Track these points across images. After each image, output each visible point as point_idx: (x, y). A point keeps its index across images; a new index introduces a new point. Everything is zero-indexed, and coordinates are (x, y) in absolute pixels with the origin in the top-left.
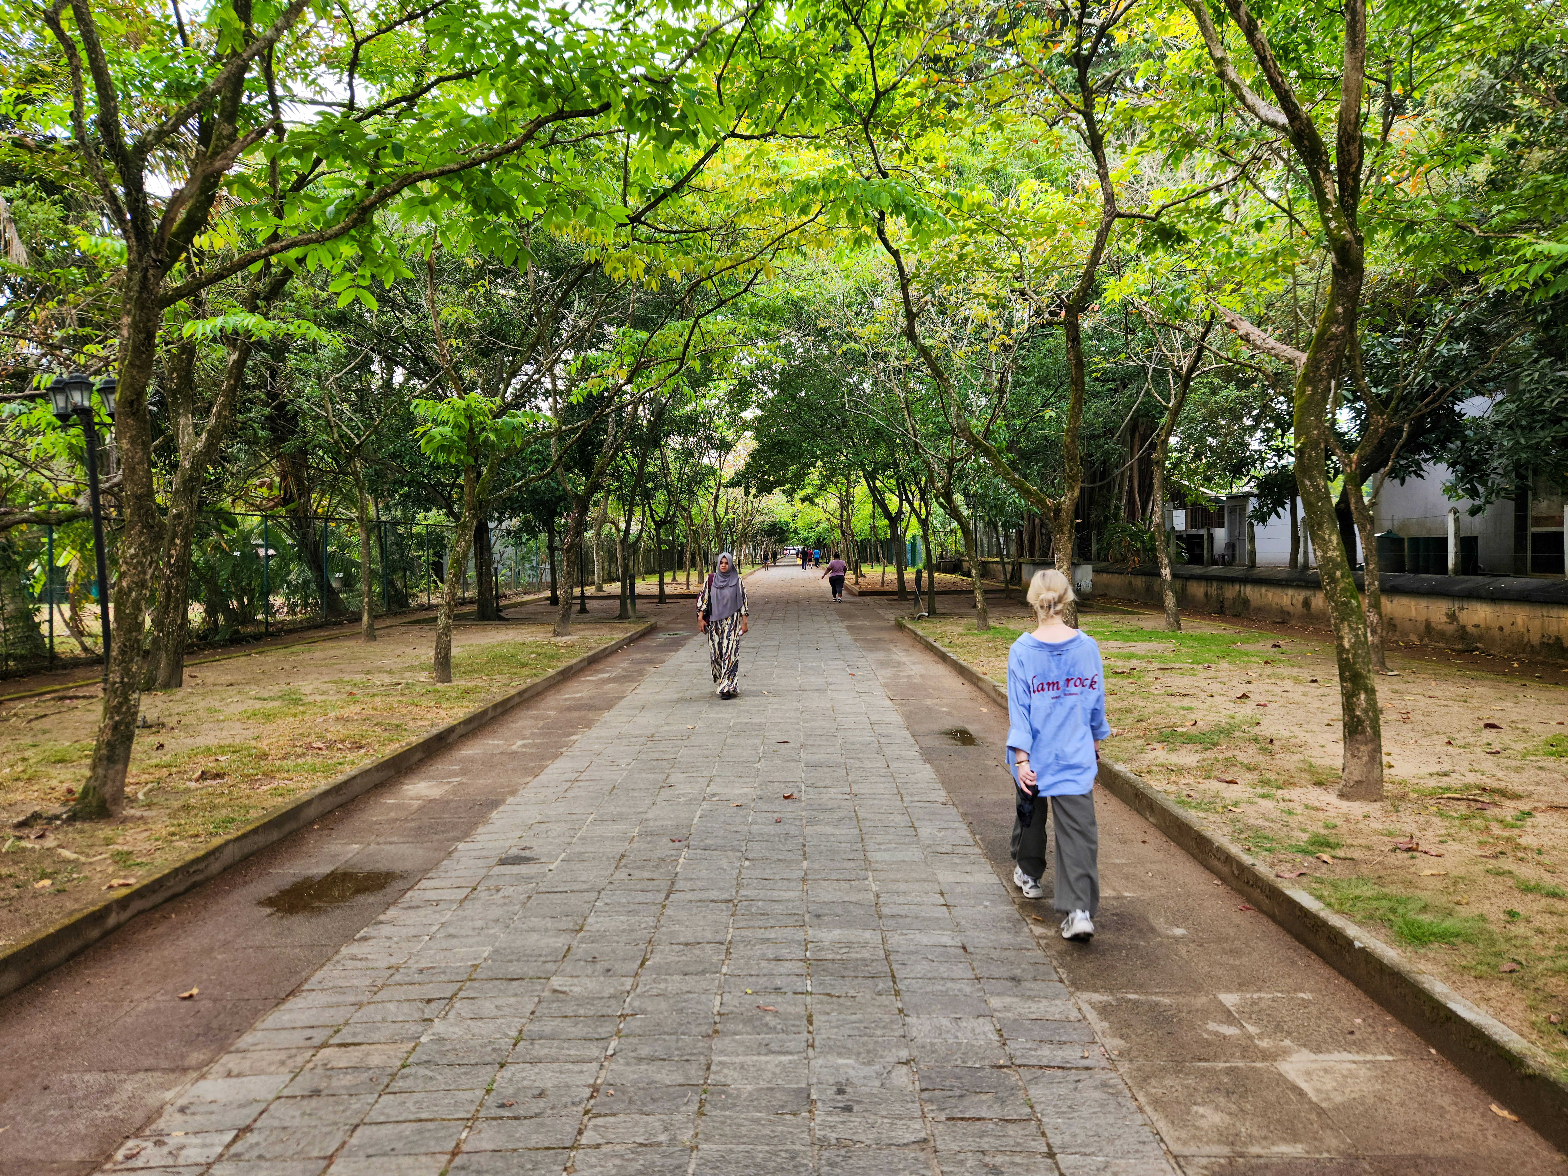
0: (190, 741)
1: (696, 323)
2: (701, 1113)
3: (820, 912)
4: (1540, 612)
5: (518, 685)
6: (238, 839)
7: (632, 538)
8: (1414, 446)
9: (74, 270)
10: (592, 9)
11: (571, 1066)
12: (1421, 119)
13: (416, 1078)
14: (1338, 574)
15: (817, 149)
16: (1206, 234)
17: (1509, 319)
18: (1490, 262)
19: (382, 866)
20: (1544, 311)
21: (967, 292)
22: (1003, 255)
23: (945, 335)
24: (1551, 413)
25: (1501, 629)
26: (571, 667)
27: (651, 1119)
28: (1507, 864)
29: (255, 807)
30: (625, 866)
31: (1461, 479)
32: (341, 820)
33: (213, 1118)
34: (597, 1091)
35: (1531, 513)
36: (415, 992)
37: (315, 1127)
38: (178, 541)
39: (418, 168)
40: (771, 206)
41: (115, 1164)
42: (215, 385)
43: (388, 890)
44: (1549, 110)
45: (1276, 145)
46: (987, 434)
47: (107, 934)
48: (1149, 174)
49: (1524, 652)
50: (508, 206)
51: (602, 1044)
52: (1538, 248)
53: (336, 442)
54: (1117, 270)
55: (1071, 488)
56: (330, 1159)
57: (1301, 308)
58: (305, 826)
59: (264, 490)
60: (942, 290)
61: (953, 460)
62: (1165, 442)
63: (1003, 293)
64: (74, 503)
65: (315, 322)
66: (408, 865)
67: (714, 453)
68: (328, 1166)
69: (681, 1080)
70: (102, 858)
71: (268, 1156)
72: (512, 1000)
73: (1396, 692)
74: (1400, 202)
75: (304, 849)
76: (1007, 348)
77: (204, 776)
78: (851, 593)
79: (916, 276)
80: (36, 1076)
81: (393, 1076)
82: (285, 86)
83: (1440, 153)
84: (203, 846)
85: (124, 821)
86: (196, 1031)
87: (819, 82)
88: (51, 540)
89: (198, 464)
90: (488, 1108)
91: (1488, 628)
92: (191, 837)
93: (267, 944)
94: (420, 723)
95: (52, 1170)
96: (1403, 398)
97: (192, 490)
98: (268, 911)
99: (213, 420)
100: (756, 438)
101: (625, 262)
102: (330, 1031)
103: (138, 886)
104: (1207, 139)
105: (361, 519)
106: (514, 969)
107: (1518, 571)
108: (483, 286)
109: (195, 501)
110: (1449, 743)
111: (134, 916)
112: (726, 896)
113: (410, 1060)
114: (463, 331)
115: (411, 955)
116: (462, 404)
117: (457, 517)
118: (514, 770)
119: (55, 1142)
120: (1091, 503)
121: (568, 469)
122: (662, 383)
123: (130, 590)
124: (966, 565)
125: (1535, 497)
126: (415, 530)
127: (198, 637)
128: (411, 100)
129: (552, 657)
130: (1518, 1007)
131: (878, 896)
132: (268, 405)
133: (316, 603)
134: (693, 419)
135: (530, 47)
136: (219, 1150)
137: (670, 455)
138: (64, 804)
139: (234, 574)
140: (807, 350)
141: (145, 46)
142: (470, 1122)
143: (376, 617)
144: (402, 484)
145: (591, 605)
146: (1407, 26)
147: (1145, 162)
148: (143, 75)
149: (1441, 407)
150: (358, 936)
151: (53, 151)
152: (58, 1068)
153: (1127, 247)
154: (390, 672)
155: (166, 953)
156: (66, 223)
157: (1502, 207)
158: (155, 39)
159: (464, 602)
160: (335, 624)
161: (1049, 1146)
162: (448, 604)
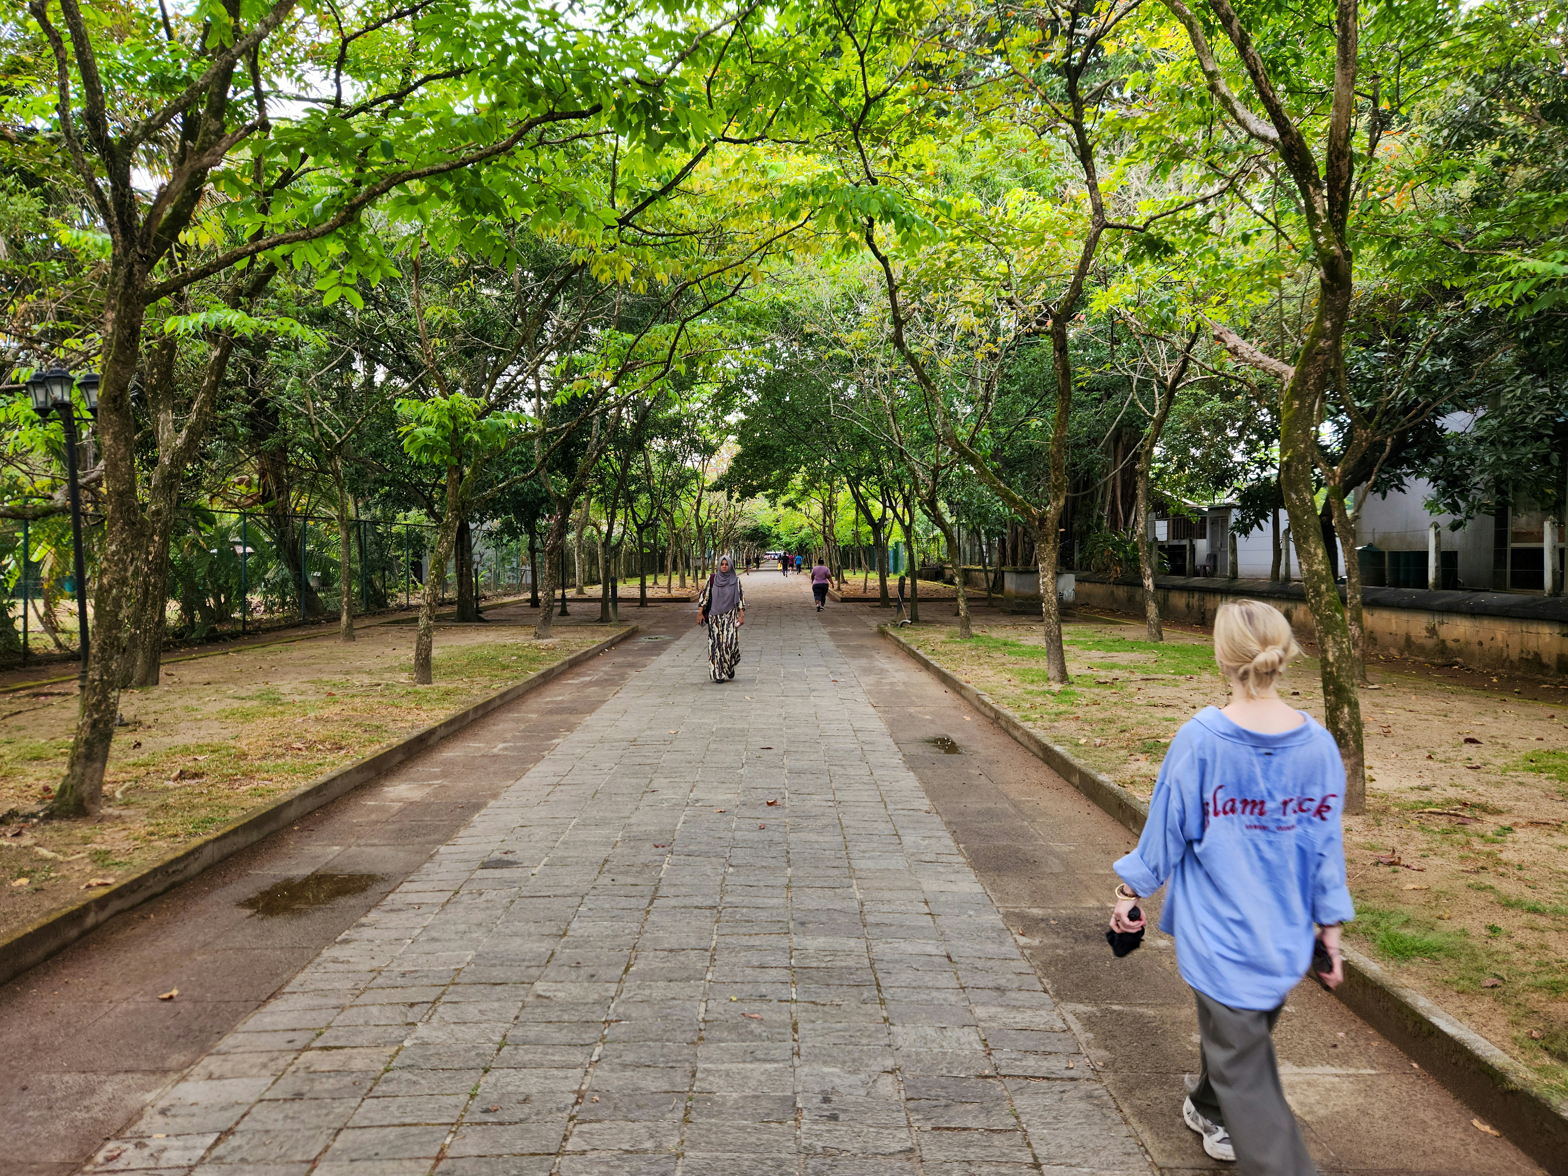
0: (167, 740)
1: (682, 327)
2: (686, 1121)
3: (804, 919)
4: (1518, 627)
5: (499, 687)
6: (217, 839)
7: (614, 541)
8: (1395, 460)
9: (54, 263)
10: (582, 10)
11: (555, 1072)
12: (1407, 134)
13: (399, 1083)
14: (1323, 587)
15: (806, 154)
16: (1193, 246)
17: (1491, 335)
18: (1474, 279)
19: (364, 868)
20: (1526, 328)
21: (954, 300)
22: (990, 263)
23: (932, 342)
24: (1533, 430)
25: (1480, 643)
26: (552, 670)
27: (636, 1125)
28: (1487, 879)
29: (235, 807)
30: (609, 871)
31: (1443, 495)
32: (321, 822)
33: (195, 1120)
34: (582, 1097)
35: (1511, 529)
36: (397, 996)
37: (298, 1130)
38: (156, 538)
39: (406, 167)
40: (760, 211)
41: (96, 1165)
42: (195, 380)
43: (370, 892)
44: (1534, 128)
45: (1263, 158)
46: (973, 441)
47: (85, 933)
48: (1136, 185)
49: (1503, 667)
50: (496, 207)
51: (586, 1050)
52: (1523, 265)
53: (317, 441)
54: (1104, 280)
55: (1056, 498)
56: (314, 1163)
57: (1286, 321)
58: (284, 827)
59: (243, 487)
60: (929, 298)
61: (937, 468)
62: (1150, 452)
63: (989, 302)
64: (50, 498)
65: (297, 319)
66: (389, 868)
67: (697, 457)
68: (312, 1170)
69: (666, 1087)
70: (80, 857)
71: (250, 1159)
72: (496, 1005)
73: (1376, 705)
74: (1386, 217)
75: (285, 850)
76: (992, 356)
77: (182, 775)
78: (834, 599)
79: (904, 283)
80: (14, 1077)
81: (376, 1080)
82: (270, 82)
83: (1427, 169)
84: (182, 846)
85: (102, 819)
86: (176, 1032)
87: (811, 88)
88: (27, 536)
89: (178, 460)
90: (473, 1113)
91: (1468, 643)
92: (170, 836)
93: (247, 945)
94: (400, 725)
95: (31, 1172)
96: (1386, 413)
97: (172, 487)
98: (248, 912)
99: (193, 417)
100: (739, 443)
101: (612, 264)
102: (313, 1035)
103: (116, 886)
104: (1195, 151)
105: (340, 518)
106: (498, 974)
107: (1498, 586)
108: (468, 285)
109: (175, 498)
110: (1430, 757)
111: (112, 917)
112: (710, 903)
113: (394, 1064)
114: (448, 331)
115: (393, 958)
116: (446, 404)
117: (438, 518)
118: (495, 773)
119: (34, 1143)
120: (1074, 512)
121: (551, 471)
122: (648, 386)
123: (111, 587)
124: (948, 573)
125: (1515, 512)
126: (394, 529)
127: (175, 634)
128: (399, 97)
129: (533, 660)
130: (1499, 1022)
131: (862, 905)
132: (249, 402)
133: (294, 603)
134: (676, 422)
135: (521, 48)
136: (201, 1152)
137: (653, 458)
138: (41, 801)
139: (211, 572)
140: (793, 355)
141: (129, 39)
142: (455, 1126)
143: (354, 617)
144: (383, 483)
145: (572, 607)
146: (1395, 42)
147: (1133, 173)
148: (127, 68)
149: (1423, 422)
150: (339, 939)
151: (34, 143)
152: (37, 1068)
153: (1114, 257)
154: (370, 673)
155: (146, 953)
156: (46, 216)
157: (1487, 224)
158: (140, 32)
159: (443, 603)
160: (313, 623)
161: (1035, 1157)
162: (430, 605)
